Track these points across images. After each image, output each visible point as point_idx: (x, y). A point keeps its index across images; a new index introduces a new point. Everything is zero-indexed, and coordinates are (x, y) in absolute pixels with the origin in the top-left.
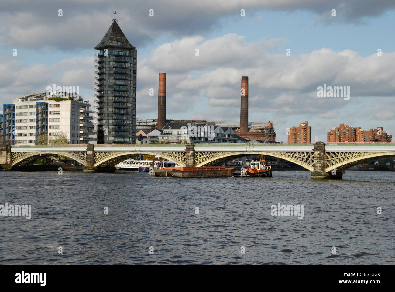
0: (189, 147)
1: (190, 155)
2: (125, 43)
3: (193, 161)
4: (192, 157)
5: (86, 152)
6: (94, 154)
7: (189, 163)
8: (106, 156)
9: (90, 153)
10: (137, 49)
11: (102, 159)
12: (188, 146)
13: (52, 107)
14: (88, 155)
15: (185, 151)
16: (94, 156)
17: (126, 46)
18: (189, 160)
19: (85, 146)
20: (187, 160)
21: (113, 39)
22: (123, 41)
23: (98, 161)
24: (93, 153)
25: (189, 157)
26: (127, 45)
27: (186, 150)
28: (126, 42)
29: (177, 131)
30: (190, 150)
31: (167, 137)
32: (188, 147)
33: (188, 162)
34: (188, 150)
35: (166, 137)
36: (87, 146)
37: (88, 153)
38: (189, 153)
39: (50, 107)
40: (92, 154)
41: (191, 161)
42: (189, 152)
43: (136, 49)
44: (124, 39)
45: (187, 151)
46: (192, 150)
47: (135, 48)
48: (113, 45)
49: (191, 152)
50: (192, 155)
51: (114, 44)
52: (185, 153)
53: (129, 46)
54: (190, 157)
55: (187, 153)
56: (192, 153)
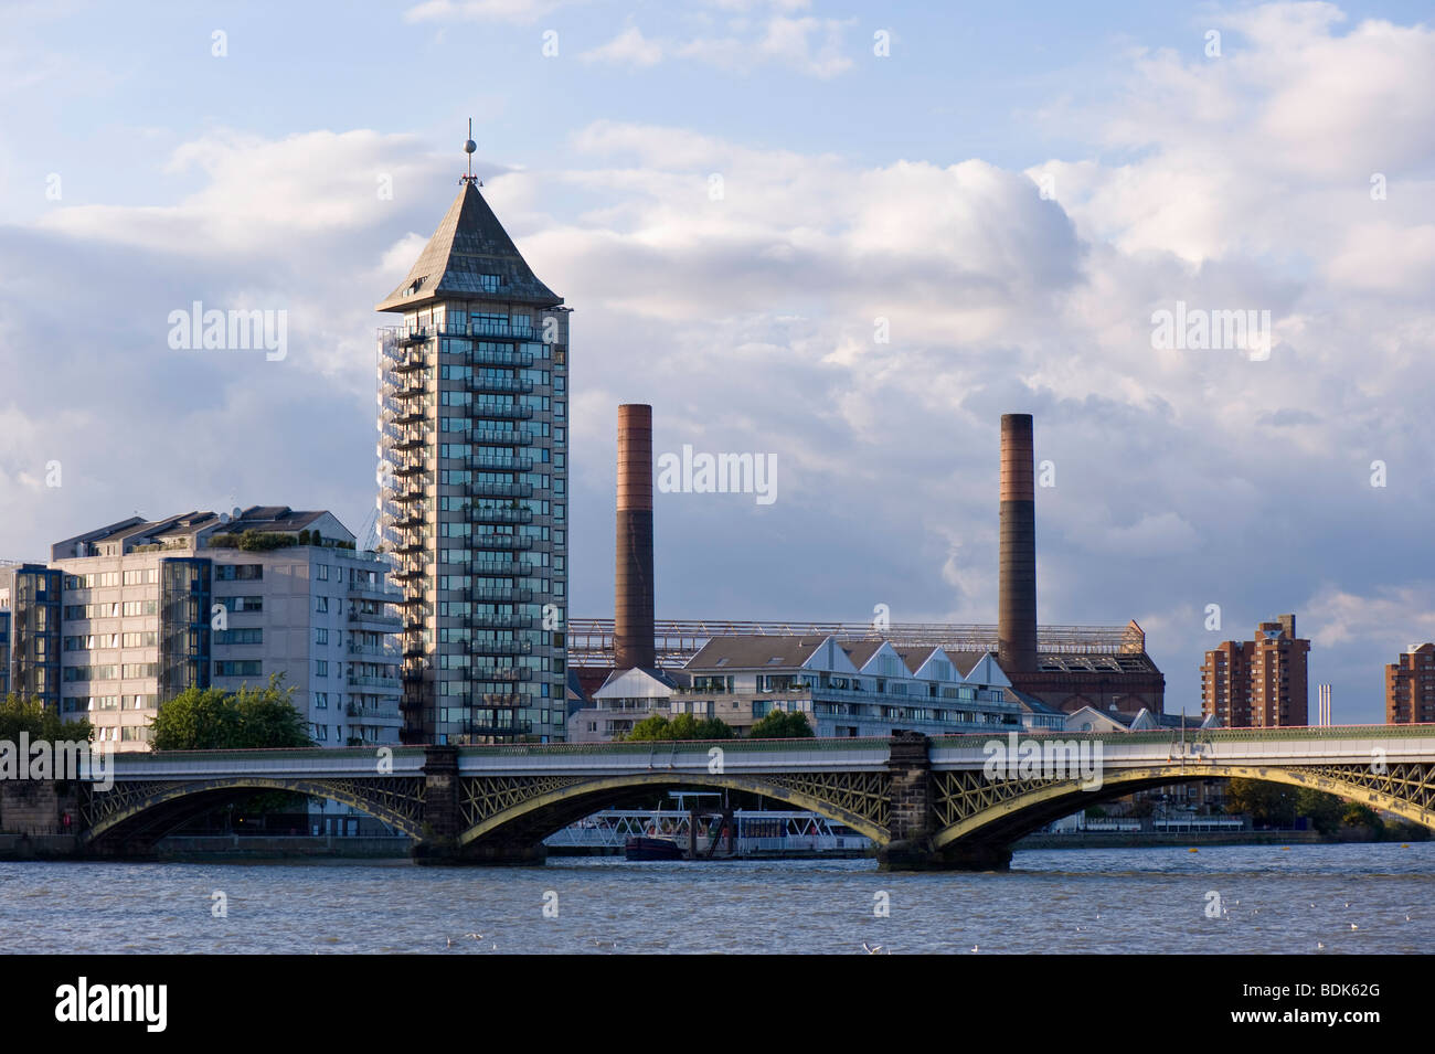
0: (905, 749)
1: (910, 787)
2: (518, 280)
3: (922, 811)
4: (920, 794)
5: (423, 780)
6: (457, 789)
7: (904, 822)
8: (514, 794)
9: (439, 782)
10: (570, 307)
11: (495, 812)
12: (901, 745)
13: (226, 576)
14: (429, 793)
15: (887, 769)
16: (457, 795)
17: (521, 294)
18: (904, 808)
19: (416, 753)
20: (896, 808)
21: (464, 264)
22: (506, 271)
23: (479, 820)
24: (453, 784)
25: (905, 794)
26: (525, 290)
27: (890, 765)
28: (519, 274)
29: (755, 675)
30: (910, 766)
31: (709, 702)
32: (896, 749)
33: (900, 819)
34: (899, 763)
35: (705, 705)
36: (427, 753)
37: (429, 784)
38: (906, 780)
39: (221, 577)
40: (448, 790)
41: (915, 813)
42: (904, 774)
43: (566, 305)
44: (510, 263)
45: (898, 769)
46: (919, 766)
47: (562, 300)
48: (465, 290)
49: (914, 773)
50: (922, 787)
51: (468, 286)
52: (888, 777)
53: (536, 294)
54: (909, 794)
55: (896, 778)
56: (918, 778)
